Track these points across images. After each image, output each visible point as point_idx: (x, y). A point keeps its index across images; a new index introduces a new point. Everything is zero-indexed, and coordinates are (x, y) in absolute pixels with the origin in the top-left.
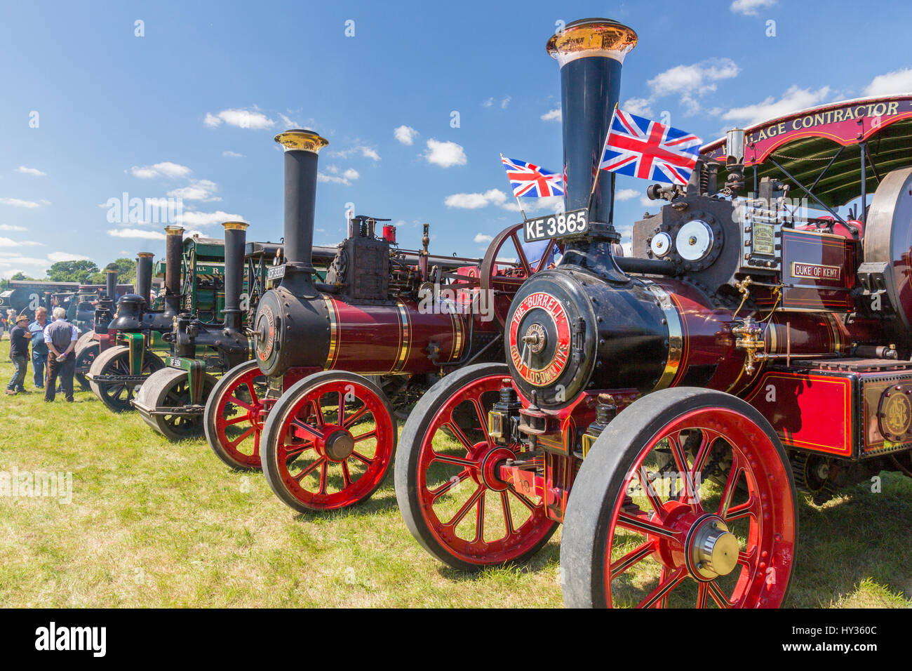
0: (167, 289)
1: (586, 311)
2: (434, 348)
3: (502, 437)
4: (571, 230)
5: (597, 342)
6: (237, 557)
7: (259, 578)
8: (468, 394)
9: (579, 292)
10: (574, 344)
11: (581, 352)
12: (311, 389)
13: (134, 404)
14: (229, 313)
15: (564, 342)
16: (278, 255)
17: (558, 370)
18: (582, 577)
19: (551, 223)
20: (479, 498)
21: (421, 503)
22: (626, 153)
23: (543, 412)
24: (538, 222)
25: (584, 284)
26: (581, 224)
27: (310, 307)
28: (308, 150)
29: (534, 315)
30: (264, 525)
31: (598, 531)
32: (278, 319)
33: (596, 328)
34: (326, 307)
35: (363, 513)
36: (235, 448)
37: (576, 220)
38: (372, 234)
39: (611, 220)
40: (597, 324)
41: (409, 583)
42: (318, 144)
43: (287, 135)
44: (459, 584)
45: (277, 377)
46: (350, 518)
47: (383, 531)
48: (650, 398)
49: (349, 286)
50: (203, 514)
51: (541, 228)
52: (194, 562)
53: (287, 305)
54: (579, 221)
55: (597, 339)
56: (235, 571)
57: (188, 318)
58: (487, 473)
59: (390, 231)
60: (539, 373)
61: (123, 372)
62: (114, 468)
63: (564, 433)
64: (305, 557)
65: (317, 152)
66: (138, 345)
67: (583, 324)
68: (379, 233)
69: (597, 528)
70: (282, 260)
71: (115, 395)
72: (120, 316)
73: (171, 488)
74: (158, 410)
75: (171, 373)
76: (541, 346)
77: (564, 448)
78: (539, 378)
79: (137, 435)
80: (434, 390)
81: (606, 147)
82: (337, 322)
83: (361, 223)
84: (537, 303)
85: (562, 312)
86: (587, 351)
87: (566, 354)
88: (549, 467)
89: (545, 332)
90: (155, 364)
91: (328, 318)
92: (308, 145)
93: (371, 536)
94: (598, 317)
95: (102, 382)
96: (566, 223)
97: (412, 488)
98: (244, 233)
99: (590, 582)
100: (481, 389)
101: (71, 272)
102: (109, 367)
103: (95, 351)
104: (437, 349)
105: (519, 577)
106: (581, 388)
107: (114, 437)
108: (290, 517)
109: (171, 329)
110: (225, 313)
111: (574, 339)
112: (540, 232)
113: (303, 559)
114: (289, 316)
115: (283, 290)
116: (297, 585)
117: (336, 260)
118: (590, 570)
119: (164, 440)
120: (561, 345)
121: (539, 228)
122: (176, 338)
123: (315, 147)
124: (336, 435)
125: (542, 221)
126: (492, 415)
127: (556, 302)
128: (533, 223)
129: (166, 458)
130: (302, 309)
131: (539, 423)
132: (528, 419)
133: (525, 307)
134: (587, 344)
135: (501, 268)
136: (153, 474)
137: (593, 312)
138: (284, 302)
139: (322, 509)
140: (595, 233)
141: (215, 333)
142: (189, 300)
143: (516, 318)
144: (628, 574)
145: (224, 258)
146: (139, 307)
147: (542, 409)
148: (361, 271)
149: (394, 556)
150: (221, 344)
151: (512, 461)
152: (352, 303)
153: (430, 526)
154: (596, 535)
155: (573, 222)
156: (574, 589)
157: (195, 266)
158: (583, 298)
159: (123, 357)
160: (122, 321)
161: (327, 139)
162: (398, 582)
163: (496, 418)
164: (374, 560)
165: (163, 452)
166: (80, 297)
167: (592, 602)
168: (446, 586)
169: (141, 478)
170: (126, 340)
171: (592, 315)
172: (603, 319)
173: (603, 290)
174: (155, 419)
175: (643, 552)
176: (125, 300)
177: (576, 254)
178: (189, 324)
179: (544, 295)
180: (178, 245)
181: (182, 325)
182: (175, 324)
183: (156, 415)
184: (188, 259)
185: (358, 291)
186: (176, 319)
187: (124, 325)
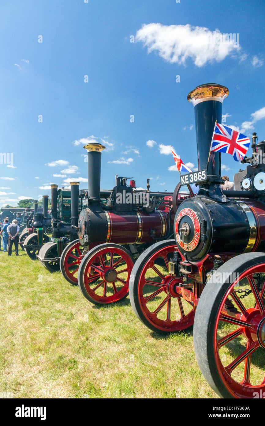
0: (52, 210)
1: (207, 216)
2: (153, 232)
3: (175, 273)
4: (200, 180)
5: (212, 231)
6: (65, 325)
7: (72, 335)
8: (161, 254)
9: (203, 207)
10: (202, 232)
11: (205, 236)
12: (98, 252)
13: (37, 257)
14: (73, 219)
15: (198, 231)
16: (86, 195)
17: (196, 244)
18: (203, 347)
19: (191, 176)
20: (168, 300)
21: (140, 304)
22: (222, 143)
23: (190, 263)
24: (186, 176)
25: (206, 204)
26: (204, 176)
27: (99, 216)
28: (97, 151)
29: (185, 218)
30: (80, 310)
31: (210, 325)
32: (86, 222)
33: (212, 224)
34: (106, 216)
35: (121, 305)
36: (73, 275)
37: (201, 175)
38: (125, 184)
39: (220, 173)
40: (212, 222)
41: (136, 340)
42: (101, 148)
43: (89, 145)
44: (159, 341)
45: (86, 246)
46: (115, 308)
47: (129, 314)
48: (236, 258)
49: (116, 206)
50: (56, 305)
51: (187, 179)
52: (48, 327)
53: (89, 216)
54: (203, 175)
55: (212, 229)
56: (63, 332)
57: (57, 222)
58: (170, 290)
59: (133, 183)
60: (188, 245)
62: (26, 284)
63: (200, 273)
64: (93, 326)
65: (101, 152)
66: (41, 233)
67: (205, 223)
68: (128, 183)
69: (209, 323)
70: (87, 197)
71: (33, 252)
72: (34, 221)
73: (46, 293)
74: (45, 259)
75: (51, 244)
76: (188, 233)
77: (201, 280)
78: (188, 248)
79: (38, 270)
80: (145, 252)
81: (213, 140)
82: (110, 222)
83: (121, 180)
84: (186, 213)
85: (196, 217)
86: (208, 235)
87: (199, 237)
88: (195, 288)
89: (189, 227)
90: (47, 240)
91: (107, 221)
92: (97, 149)
93: (123, 316)
94: (213, 219)
95: (28, 248)
96: (197, 176)
97: (136, 297)
98: (78, 186)
99: (206, 350)
100: (166, 251)
101: (26, 204)
102: (30, 242)
103: (27, 235)
104: (154, 232)
105: (187, 338)
106: (206, 252)
107: (29, 271)
108: (91, 307)
109: (50, 226)
110: (72, 219)
111: (202, 229)
112: (187, 181)
113: (92, 326)
114: (90, 220)
115: (88, 210)
116: (87, 339)
117: (111, 196)
118: (206, 344)
119: (48, 271)
120: (197, 232)
121: (186, 179)
122: (52, 230)
123: (100, 150)
124: (109, 271)
125: (187, 176)
126: (170, 264)
127: (193, 213)
128: (184, 177)
129: (47, 280)
130: (96, 217)
131: (188, 268)
132: (184, 266)
133: (181, 215)
134: (208, 232)
135: (182, 196)
136: (40, 287)
137: (210, 217)
138: (88, 214)
139: (104, 303)
140: (212, 180)
141: (68, 227)
142: (61, 214)
143: (178, 220)
144: (238, 338)
145: (71, 196)
146: (41, 217)
147: (190, 262)
149: (132, 326)
150: (70, 232)
151: (181, 284)
152: (117, 214)
153: (145, 314)
154: (208, 326)
155: (200, 176)
156: (200, 352)
157: (62, 200)
158: (205, 210)
159: (35, 237)
160: (35, 223)
162: (131, 339)
163: (172, 265)
164: (123, 328)
165: (47, 277)
166: (26, 213)
167: (208, 360)
168: (153, 342)
169: (35, 289)
170: (36, 231)
171: (210, 219)
172: (215, 220)
173: (216, 206)
174: (44, 263)
175: (238, 333)
176: (36, 215)
177: (203, 190)
178: (57, 224)
179: (189, 209)
180: (56, 192)
181: (55, 224)
182: (52, 224)
183: (45, 262)
184: (60, 197)
185: (119, 209)
186: (52, 222)
187: (36, 225)
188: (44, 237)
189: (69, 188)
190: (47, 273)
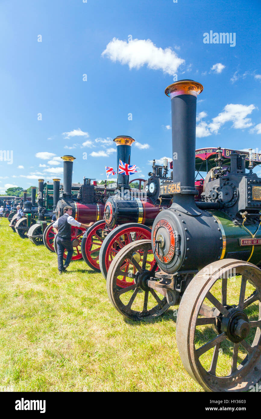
13: (27, 235)
32: (60, 209)
34: (75, 205)
38: (89, 184)
42: (73, 159)
43: (64, 157)
49: (82, 199)
59: (95, 183)
61: (25, 226)
62: (19, 251)
65: (73, 161)
66: (29, 217)
68: (92, 183)
73: (33, 256)
74: (33, 236)
75: (37, 225)
79: (28, 244)
82: (77, 209)
83: (86, 181)
90: (35, 223)
92: (70, 160)
95: (19, 229)
98: (59, 182)
101: (14, 192)
102: (21, 224)
109: (37, 212)
110: (54, 207)
115: (63, 201)
117: (79, 191)
122: (38, 215)
129: (34, 249)
138: (63, 204)
141: (50, 213)
142: (46, 203)
145: (53, 188)
146: (30, 205)
148: (86, 195)
152: (82, 204)
157: (48, 191)
159: (25, 221)
160: (25, 209)
161: (75, 157)
170: (26, 216)
176: (26, 203)
178: (42, 211)
180: (42, 185)
181: (40, 211)
182: (39, 210)
183: (33, 238)
184: (46, 189)
185: (84, 200)
186: (39, 208)
187: (26, 211)
188: (32, 221)
189: (52, 183)
190: (34, 246)
